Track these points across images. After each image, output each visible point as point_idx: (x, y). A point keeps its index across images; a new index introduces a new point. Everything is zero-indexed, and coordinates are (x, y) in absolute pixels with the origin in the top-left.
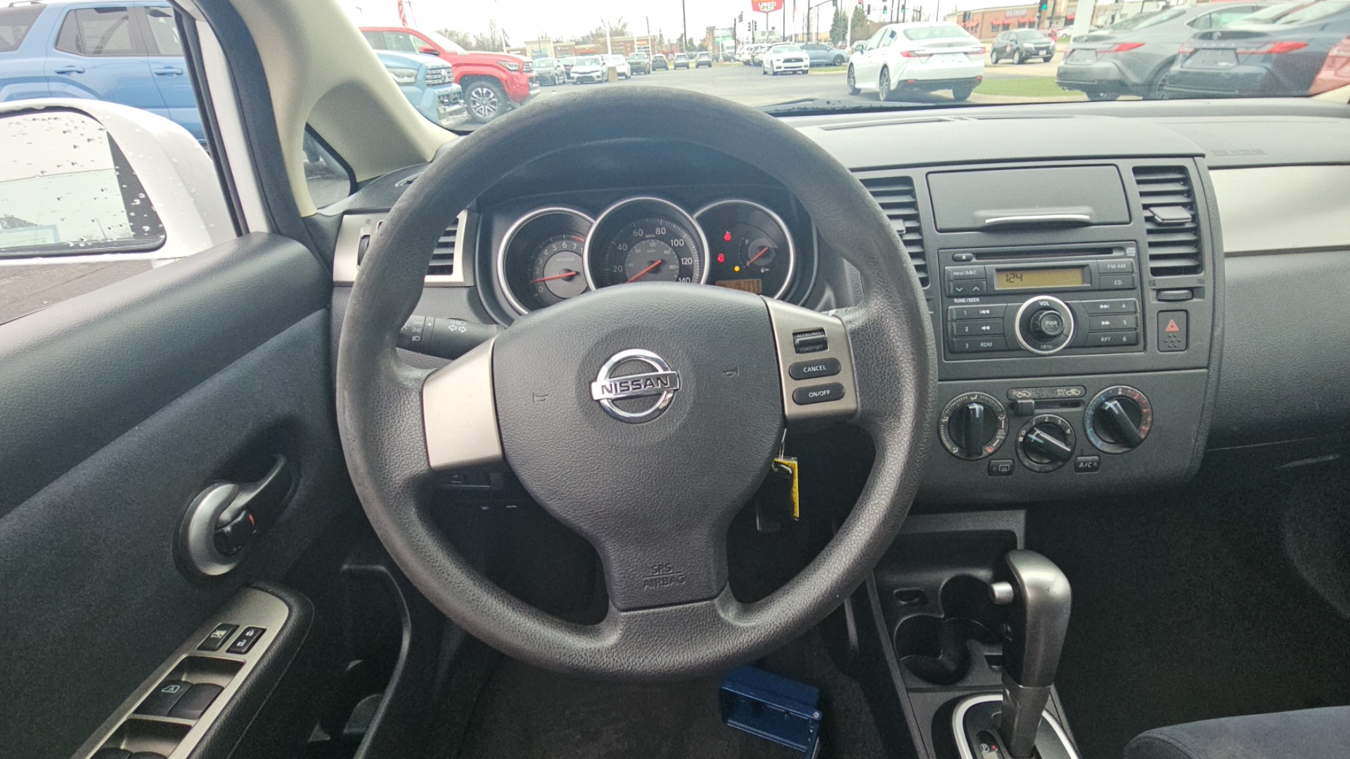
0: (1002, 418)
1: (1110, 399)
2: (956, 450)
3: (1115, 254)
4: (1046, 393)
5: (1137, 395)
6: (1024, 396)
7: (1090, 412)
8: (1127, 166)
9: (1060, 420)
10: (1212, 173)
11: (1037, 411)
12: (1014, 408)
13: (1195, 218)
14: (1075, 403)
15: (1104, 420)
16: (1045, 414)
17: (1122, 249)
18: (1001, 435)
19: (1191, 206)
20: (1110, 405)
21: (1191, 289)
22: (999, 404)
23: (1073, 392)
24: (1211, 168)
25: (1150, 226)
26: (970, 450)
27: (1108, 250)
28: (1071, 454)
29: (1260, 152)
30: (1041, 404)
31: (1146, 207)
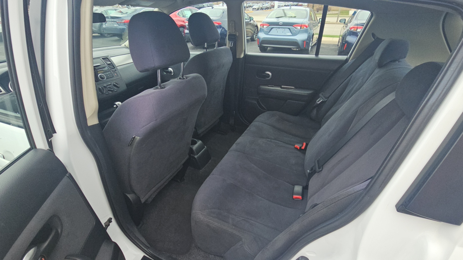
0: (104, 88)
1: (114, 83)
2: (101, 93)
3: (105, 68)
4: (107, 84)
5: (116, 82)
6: (105, 85)
7: (113, 85)
8: (101, 58)
9: (110, 87)
10: (111, 58)
11: (107, 86)
12: (104, 87)
13: (111, 63)
14: (111, 85)
15: (114, 85)
16: (108, 86)
17: (105, 67)
18: (105, 90)
19: (110, 62)
20: (114, 84)
21: (115, 70)
22: (103, 87)
23: (110, 83)
24: (110, 57)
25: (107, 64)
26: (103, 93)
27: (104, 68)
28: (113, 90)
29: (115, 55)
30: (107, 85)
31: (106, 62)
